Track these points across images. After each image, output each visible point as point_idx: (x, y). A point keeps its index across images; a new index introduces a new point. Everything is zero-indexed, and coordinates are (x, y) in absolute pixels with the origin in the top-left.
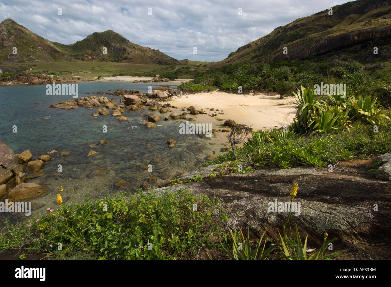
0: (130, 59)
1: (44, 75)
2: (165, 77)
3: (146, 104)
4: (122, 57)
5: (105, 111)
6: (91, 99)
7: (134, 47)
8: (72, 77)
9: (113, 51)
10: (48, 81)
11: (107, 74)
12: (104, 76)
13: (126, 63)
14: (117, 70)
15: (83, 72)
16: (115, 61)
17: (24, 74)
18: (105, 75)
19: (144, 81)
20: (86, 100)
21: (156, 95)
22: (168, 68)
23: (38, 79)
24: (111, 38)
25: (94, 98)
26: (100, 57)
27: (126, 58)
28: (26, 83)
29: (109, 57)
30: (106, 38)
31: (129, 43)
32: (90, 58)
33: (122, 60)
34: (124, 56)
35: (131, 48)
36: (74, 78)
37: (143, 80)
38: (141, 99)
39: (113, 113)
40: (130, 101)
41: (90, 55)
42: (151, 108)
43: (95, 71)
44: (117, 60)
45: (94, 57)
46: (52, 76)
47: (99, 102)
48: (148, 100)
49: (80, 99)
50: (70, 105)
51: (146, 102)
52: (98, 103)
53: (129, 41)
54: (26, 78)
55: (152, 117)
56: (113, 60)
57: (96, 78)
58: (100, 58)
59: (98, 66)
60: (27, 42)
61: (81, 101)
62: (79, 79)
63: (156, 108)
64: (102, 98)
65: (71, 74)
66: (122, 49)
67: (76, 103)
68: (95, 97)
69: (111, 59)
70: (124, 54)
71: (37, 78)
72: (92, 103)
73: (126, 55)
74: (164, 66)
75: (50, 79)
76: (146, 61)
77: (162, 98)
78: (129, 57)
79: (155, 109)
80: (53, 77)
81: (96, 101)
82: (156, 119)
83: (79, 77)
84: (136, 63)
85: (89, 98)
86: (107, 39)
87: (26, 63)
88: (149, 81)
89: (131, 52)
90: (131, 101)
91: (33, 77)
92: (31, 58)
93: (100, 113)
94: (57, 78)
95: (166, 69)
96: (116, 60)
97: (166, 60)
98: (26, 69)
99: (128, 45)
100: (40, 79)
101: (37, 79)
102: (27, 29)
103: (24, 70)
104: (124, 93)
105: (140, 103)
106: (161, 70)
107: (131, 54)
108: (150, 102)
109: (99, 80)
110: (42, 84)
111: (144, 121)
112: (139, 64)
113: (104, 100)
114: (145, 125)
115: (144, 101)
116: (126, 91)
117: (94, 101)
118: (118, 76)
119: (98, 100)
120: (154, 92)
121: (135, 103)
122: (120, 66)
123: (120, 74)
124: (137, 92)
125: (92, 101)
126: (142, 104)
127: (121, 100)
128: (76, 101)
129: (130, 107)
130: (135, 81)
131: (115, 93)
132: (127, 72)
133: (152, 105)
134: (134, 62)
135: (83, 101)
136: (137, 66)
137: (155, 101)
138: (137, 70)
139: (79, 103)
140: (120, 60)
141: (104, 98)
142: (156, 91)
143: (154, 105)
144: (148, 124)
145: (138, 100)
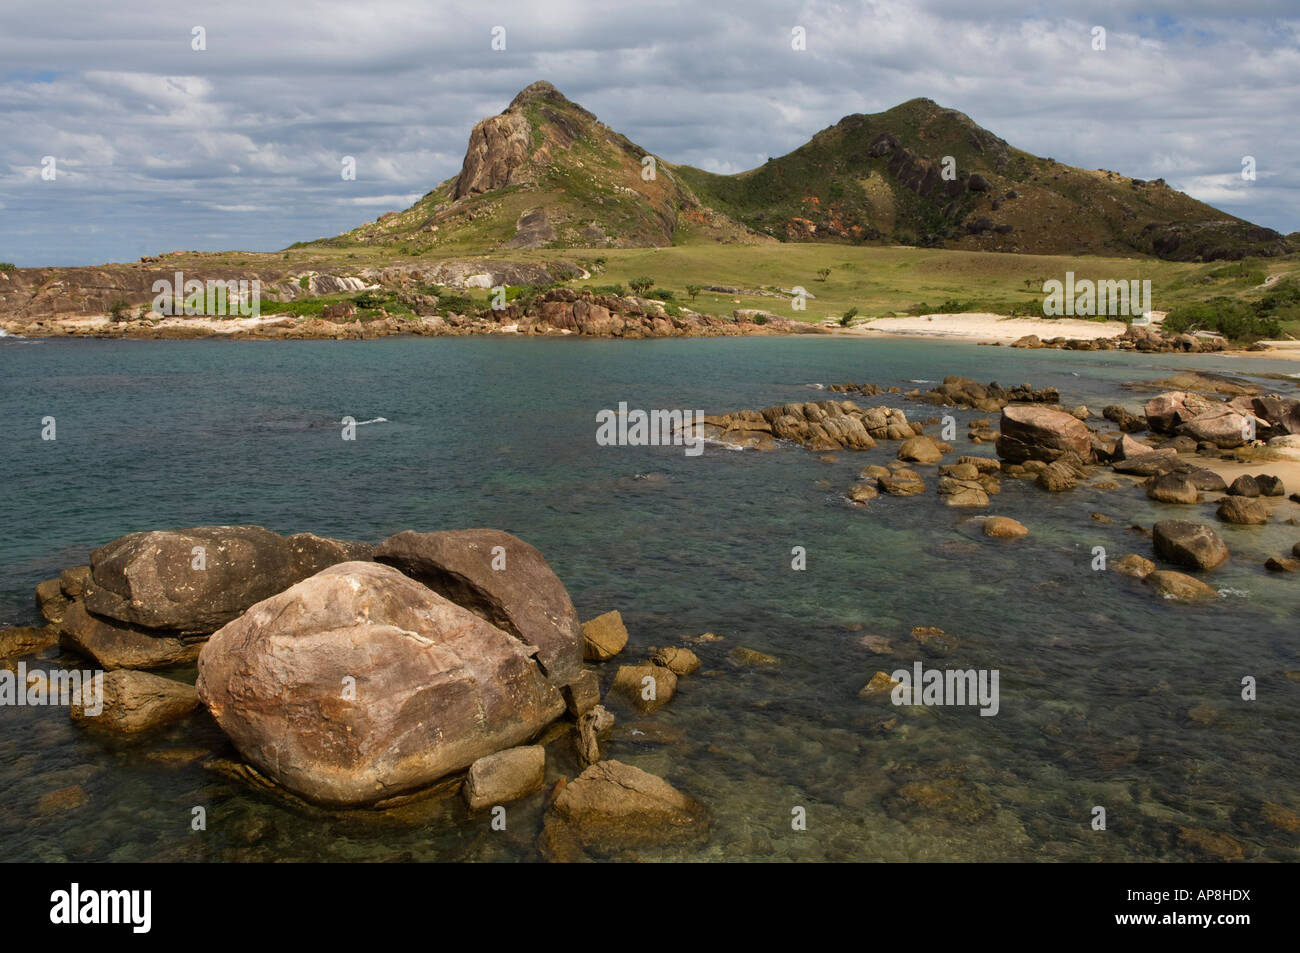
0: (1000, 230)
1: (632, 300)
2: (1204, 328)
3: (1120, 465)
4: (958, 223)
5: (908, 481)
6: (831, 413)
7: (1027, 174)
8: (735, 314)
9: (922, 194)
10: (645, 324)
11: (884, 303)
12: (869, 314)
13: (976, 250)
14: (933, 284)
15: (779, 291)
16: (924, 243)
17: (566, 294)
18: (872, 306)
19: (1073, 345)
20: (807, 415)
21: (1176, 418)
22: (1214, 276)
23: (611, 315)
24: (921, 136)
25: (845, 412)
26: (856, 223)
27: (974, 230)
28: (566, 331)
29: (897, 222)
30: (898, 139)
31: (1003, 155)
32: (813, 229)
33: (956, 237)
34: (970, 216)
35: (1010, 176)
36: (745, 319)
37: (1068, 338)
38: (1092, 436)
39: (944, 492)
40: (1031, 441)
41: (814, 217)
42: (1158, 492)
43: (829, 289)
44: (935, 240)
45: (832, 225)
46: (660, 306)
47: (868, 430)
48: (1134, 445)
49: (785, 413)
50: (745, 433)
51: (1119, 453)
52: (867, 438)
53: (1004, 143)
54: (570, 309)
55: (1183, 541)
56: (915, 237)
57: (833, 320)
58: (855, 228)
59: (846, 267)
60: (587, 169)
61: (791, 420)
62: (760, 320)
63: (1190, 492)
64: (880, 414)
65: (732, 299)
66: (967, 182)
67: (768, 427)
68: (848, 405)
69: (903, 233)
70: (970, 210)
71: (606, 311)
72: (838, 432)
73: (982, 213)
74: (1193, 268)
75: (651, 318)
76: (1084, 239)
77: (1210, 438)
78: (998, 219)
79: (1181, 496)
80: (662, 310)
81: (855, 424)
82: (1211, 557)
83: (762, 313)
84: (1027, 251)
85: (822, 407)
86: (898, 142)
87: (571, 252)
88: (1102, 344)
89: (1011, 196)
90: (1040, 441)
91: (595, 308)
92: (589, 232)
93: (881, 487)
94: (677, 314)
95: (1203, 282)
96: (926, 239)
97: (1206, 232)
98: (571, 275)
99: (1001, 162)
100: (615, 317)
101: (604, 317)
102: (595, 119)
103: (564, 278)
104: (981, 395)
105: (1086, 455)
106: (1172, 288)
107: (1007, 206)
108: (1147, 458)
109: (847, 330)
110: (621, 336)
111: (1137, 558)
112: (1047, 257)
113: (892, 426)
114: (1144, 581)
115: (1104, 447)
116: (993, 390)
117: (849, 427)
118: (936, 311)
119: (862, 420)
120: (1160, 401)
121: (1060, 455)
122: (948, 263)
123: (947, 303)
124: (1050, 399)
125: (838, 426)
126: (1094, 462)
127: (974, 432)
128: (768, 419)
129: (1027, 471)
130: (1024, 339)
131: (934, 394)
132: (979, 296)
133: (1163, 472)
134: (1016, 244)
135: (796, 422)
136: (1035, 267)
137: (1175, 451)
138: (1034, 287)
139: (781, 428)
140: (949, 236)
141: (892, 414)
142: (1174, 400)
143: (1179, 474)
144: (1165, 584)
145: (1076, 438)
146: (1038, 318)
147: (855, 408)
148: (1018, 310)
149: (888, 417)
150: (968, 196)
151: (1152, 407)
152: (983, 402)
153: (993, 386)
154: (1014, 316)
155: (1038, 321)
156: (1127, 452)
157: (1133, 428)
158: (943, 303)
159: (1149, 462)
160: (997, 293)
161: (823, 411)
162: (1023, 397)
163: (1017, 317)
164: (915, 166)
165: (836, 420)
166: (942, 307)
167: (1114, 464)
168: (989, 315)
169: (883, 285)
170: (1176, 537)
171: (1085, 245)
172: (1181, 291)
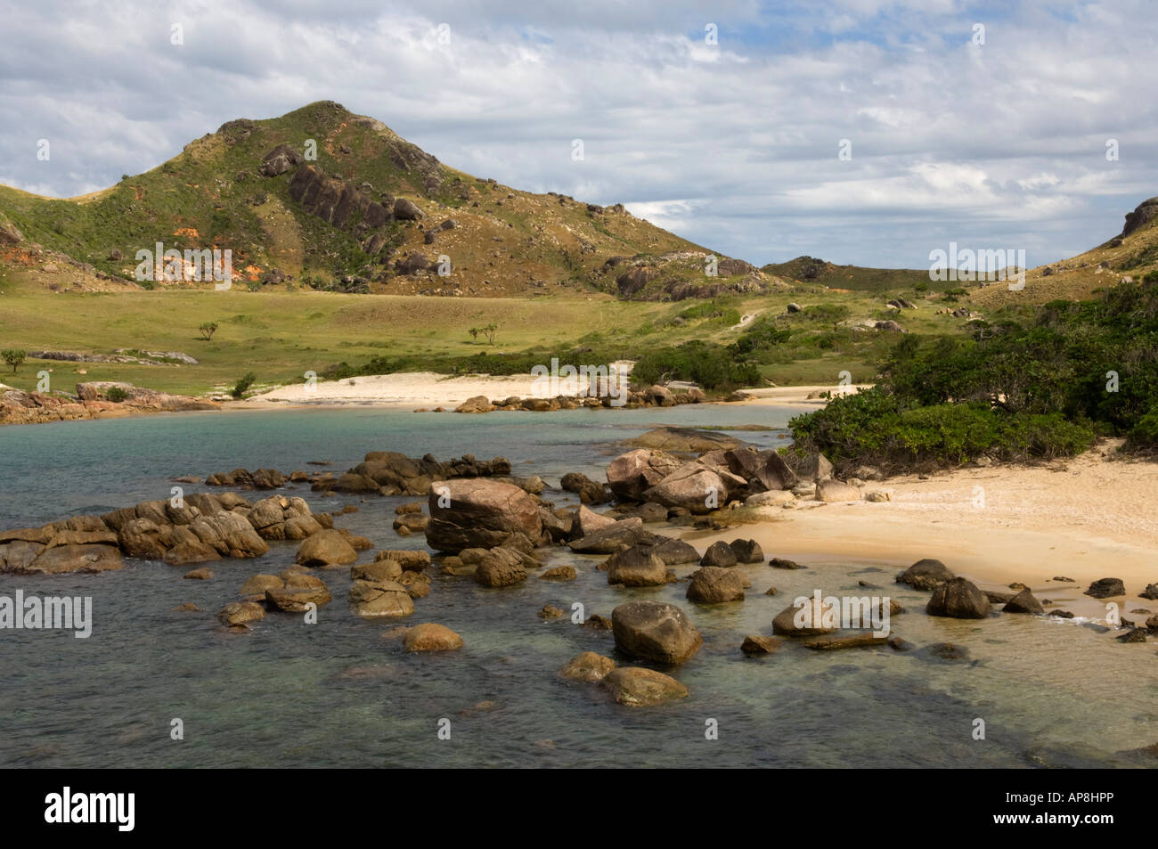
2: (675, 378)
3: (578, 543)
4: (383, 261)
6: (206, 510)
11: (293, 366)
12: (273, 381)
13: (409, 293)
14: (355, 338)
16: (342, 286)
18: (278, 370)
19: (530, 405)
20: (171, 516)
21: (642, 481)
22: (685, 316)
25: (226, 507)
29: (306, 261)
33: (382, 279)
36: (94, 395)
37: (523, 398)
38: (544, 511)
39: (356, 600)
40: (467, 523)
42: (622, 572)
43: (216, 350)
44: (356, 282)
47: (258, 529)
48: (595, 519)
49: (138, 515)
50: (75, 549)
51: (577, 530)
52: (255, 539)
55: (644, 629)
56: (331, 280)
57: (223, 391)
58: (250, 269)
61: (146, 524)
62: (116, 396)
63: (658, 569)
64: (273, 505)
65: (75, 369)
67: (112, 537)
68: (230, 497)
69: (315, 275)
70: (398, 244)
72: (213, 533)
73: (413, 247)
74: (663, 309)
76: (538, 278)
79: (647, 575)
81: (239, 521)
82: (679, 646)
83: (120, 386)
84: (472, 293)
88: (563, 402)
89: (448, 225)
90: (479, 522)
93: (270, 603)
95: (674, 324)
96: (344, 281)
105: (537, 535)
106: (641, 332)
108: (609, 532)
111: (593, 656)
112: (494, 300)
113: (291, 521)
114: (601, 685)
115: (561, 525)
116: (428, 466)
117: (229, 527)
118: (360, 373)
119: (250, 517)
120: (623, 462)
121: (505, 538)
122: (373, 311)
123: (374, 361)
124: (498, 470)
125: (214, 527)
126: (548, 543)
127: (400, 519)
128: (111, 525)
129: (466, 563)
130: (471, 401)
131: (351, 476)
132: (415, 352)
133: (626, 547)
134: (458, 286)
135: (154, 526)
136: (481, 313)
137: (640, 520)
138: (481, 337)
139: (131, 536)
140: (374, 276)
141: (290, 505)
142: (638, 459)
143: (642, 547)
144: (626, 685)
145: (524, 514)
146: (486, 375)
147: (239, 501)
148: (463, 366)
149: (285, 509)
150: (394, 227)
151: (615, 470)
152: (413, 482)
153: (428, 460)
154: (457, 373)
155: (487, 379)
156: (586, 526)
157: (595, 499)
158: (368, 362)
159: (611, 537)
160: (436, 346)
161: (195, 509)
162: (465, 469)
163: (461, 375)
164: (325, 188)
165: (211, 519)
166: (367, 367)
167: (570, 544)
168: (427, 374)
169: (289, 342)
170: (638, 624)
171: (540, 285)
172: (652, 336)
